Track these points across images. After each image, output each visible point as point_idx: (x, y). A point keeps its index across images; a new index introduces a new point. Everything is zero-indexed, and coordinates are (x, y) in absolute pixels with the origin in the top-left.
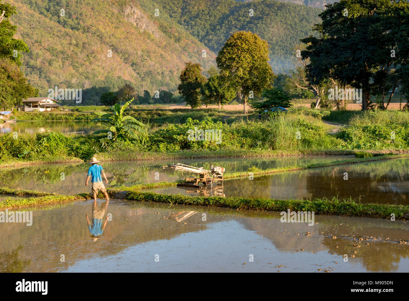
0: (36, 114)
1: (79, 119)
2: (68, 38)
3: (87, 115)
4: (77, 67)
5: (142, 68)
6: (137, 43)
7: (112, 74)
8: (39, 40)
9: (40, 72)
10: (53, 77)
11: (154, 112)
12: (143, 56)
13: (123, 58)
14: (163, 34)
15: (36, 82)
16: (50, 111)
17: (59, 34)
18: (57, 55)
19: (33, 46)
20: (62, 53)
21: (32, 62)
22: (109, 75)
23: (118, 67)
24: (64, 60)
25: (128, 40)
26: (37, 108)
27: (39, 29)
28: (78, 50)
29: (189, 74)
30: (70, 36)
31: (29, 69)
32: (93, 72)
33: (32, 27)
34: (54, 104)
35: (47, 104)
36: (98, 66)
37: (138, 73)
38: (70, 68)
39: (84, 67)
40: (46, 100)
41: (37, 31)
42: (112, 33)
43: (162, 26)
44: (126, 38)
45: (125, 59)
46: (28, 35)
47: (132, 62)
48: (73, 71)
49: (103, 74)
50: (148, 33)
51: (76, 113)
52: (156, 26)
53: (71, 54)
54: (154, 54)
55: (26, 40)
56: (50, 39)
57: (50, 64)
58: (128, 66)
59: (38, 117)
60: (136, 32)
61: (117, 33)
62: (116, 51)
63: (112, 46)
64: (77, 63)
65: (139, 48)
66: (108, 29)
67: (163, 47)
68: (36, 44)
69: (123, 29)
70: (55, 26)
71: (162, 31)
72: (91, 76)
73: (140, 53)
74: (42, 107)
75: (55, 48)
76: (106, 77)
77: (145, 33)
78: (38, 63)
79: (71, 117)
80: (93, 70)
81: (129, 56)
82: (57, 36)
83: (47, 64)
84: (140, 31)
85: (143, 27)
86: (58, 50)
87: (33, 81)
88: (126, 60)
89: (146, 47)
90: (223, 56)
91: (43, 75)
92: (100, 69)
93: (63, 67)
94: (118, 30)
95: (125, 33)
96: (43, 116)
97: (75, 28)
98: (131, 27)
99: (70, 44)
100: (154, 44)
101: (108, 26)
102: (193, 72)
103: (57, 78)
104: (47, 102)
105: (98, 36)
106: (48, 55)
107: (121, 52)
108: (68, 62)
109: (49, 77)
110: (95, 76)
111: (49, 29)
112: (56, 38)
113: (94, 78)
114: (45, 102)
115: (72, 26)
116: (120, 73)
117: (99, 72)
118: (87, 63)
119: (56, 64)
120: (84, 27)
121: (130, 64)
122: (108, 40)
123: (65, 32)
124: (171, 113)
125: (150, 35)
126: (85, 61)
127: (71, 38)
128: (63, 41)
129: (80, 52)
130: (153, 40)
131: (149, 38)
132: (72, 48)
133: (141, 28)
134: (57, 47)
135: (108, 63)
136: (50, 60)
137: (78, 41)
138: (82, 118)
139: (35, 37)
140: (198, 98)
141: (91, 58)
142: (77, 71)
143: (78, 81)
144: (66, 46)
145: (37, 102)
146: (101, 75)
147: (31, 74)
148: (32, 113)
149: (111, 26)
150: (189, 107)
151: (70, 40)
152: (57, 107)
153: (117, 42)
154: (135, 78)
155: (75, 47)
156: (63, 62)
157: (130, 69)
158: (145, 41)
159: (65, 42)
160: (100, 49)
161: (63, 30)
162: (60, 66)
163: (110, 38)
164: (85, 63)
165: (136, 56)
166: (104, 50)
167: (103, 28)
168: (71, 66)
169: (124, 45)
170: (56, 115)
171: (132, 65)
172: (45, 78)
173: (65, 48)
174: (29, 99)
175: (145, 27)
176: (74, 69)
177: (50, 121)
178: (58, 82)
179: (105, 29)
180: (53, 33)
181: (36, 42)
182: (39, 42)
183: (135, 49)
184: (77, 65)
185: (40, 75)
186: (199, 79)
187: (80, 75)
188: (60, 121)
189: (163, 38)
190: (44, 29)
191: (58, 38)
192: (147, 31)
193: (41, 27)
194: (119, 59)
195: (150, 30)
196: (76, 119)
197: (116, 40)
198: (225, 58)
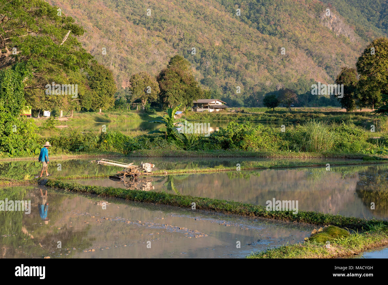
0: (205, 114)
1: (241, 120)
2: (265, 43)
3: (249, 116)
4: (272, 70)
5: (335, 71)
6: (331, 47)
7: (305, 77)
8: (238, 46)
9: (237, 75)
10: (248, 80)
11: (309, 114)
12: (337, 59)
13: (317, 61)
14: (359, 38)
15: (233, 84)
16: (218, 112)
17: (256, 39)
18: (253, 59)
19: (232, 51)
20: (259, 57)
21: (230, 66)
22: (302, 78)
23: (312, 70)
24: (259, 64)
25: (322, 44)
26: (207, 109)
27: (239, 35)
28: (273, 54)
29: (344, 78)
30: (266, 41)
31: (227, 73)
32: (286, 75)
33: (232, 33)
34: (223, 106)
35: (216, 105)
36: (292, 69)
37: (331, 76)
38: (265, 71)
39: (278, 70)
40: (216, 102)
41: (236, 37)
42: (307, 37)
43: (358, 30)
44: (321, 42)
45: (319, 62)
46: (228, 41)
47: (326, 66)
48: (268, 74)
49: (296, 77)
50: (344, 37)
51: (240, 114)
52: (352, 30)
53: (267, 59)
54: (349, 58)
55: (226, 46)
56: (248, 44)
57: (247, 68)
58: (321, 69)
59: (207, 117)
60: (332, 37)
61: (312, 38)
62: (311, 55)
63: (307, 50)
64: (272, 66)
65: (333, 52)
66: (304, 34)
67: (358, 50)
68: (235, 49)
69: (318, 34)
70: (254, 32)
71: (359, 35)
72: (284, 79)
73: (334, 56)
74: (212, 107)
75: (252, 53)
76: (299, 80)
77: (340, 36)
78: (236, 67)
79: (235, 118)
80: (287, 73)
81: (323, 59)
82: (255, 42)
83: (244, 68)
84: (335, 35)
85: (339, 32)
86: (255, 54)
87: (230, 83)
88: (320, 64)
89: (341, 51)
90: (361, 62)
91: (240, 78)
92: (293, 72)
93: (258, 70)
94: (314, 34)
95: (321, 37)
96: (211, 116)
97: (273, 34)
98: (327, 31)
99: (266, 49)
100: (349, 47)
101: (304, 31)
102: (348, 76)
103: (252, 81)
104: (216, 104)
105: (293, 41)
106: (245, 60)
107: (316, 56)
108: (263, 65)
109: (245, 80)
110: (288, 78)
111: (248, 35)
112: (253, 43)
113: (287, 81)
114: (214, 104)
115: (270, 32)
116: (313, 76)
117: (292, 75)
118: (282, 67)
119: (252, 68)
120: (281, 32)
121: (324, 67)
122: (303, 44)
123: (262, 38)
124: (324, 115)
125: (345, 39)
126: (279, 65)
127: (268, 43)
128: (259, 46)
129: (276, 56)
130: (349, 44)
131: (344, 42)
132: (268, 53)
133: (337, 32)
134: (254, 52)
135: (302, 66)
136: (247, 64)
137: (274, 45)
138: (244, 119)
139: (234, 43)
140: (353, 102)
141: (285, 61)
142: (271, 74)
143: (272, 84)
144: (262, 51)
145: (207, 103)
146: (294, 78)
147: (229, 77)
148: (201, 113)
149: (307, 31)
150: (344, 110)
151: (267, 45)
152: (225, 109)
153: (312, 46)
154: (328, 81)
155: (271, 51)
156: (259, 66)
157: (324, 72)
158: (340, 45)
159: (261, 47)
160: (295, 53)
161: (261, 35)
162: (255, 69)
163: (305, 42)
164: (280, 66)
165: (330, 60)
166: (298, 54)
167: (299, 33)
168: (266, 70)
169: (319, 49)
170: (222, 115)
171: (326, 68)
172: (241, 81)
173: (262, 53)
174: (199, 101)
175: (341, 31)
176: (269, 72)
177: (216, 121)
178: (253, 84)
179: (301, 34)
180: (251, 39)
181: (235, 47)
182: (238, 48)
183: (330, 53)
184: (272, 68)
185: (237, 78)
186: (354, 83)
187: (275, 78)
188: (225, 121)
189: (359, 42)
190: (244, 35)
191: (255, 43)
192: (343, 35)
193: (240, 33)
194: (312, 63)
195: (346, 34)
196: (239, 119)
197: (311, 44)
198: (363, 64)
